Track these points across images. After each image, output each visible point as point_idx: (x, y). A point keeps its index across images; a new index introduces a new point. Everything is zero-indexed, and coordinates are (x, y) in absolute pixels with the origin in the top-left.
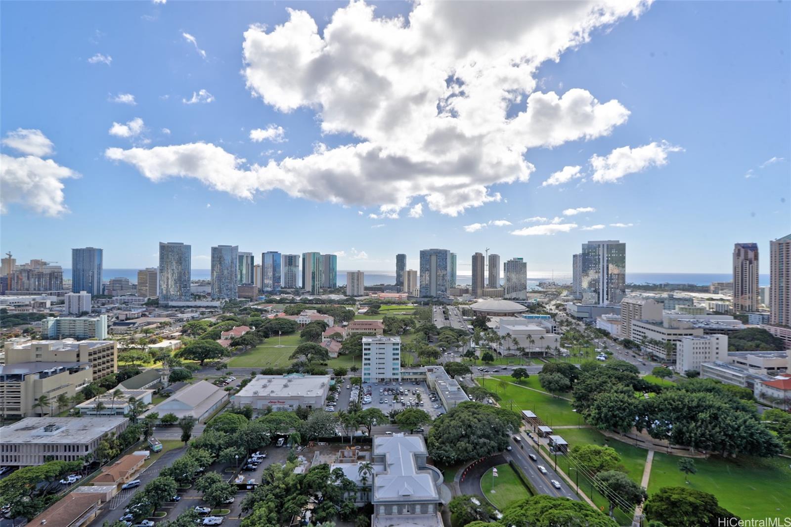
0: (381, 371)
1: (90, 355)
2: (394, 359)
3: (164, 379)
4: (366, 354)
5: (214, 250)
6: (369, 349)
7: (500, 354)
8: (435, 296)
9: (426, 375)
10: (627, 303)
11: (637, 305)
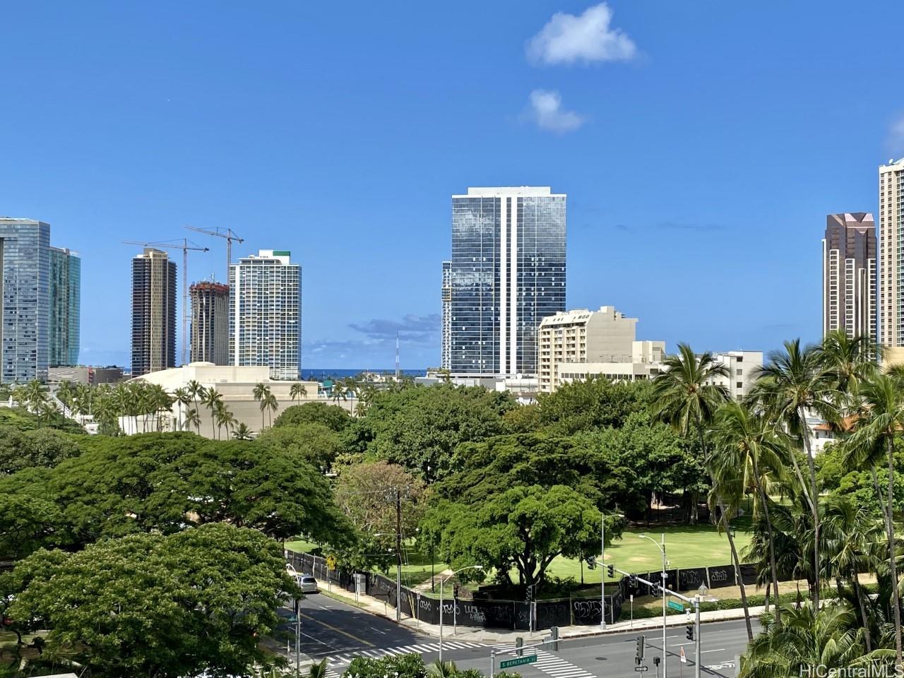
10: (552, 326)
11: (573, 324)
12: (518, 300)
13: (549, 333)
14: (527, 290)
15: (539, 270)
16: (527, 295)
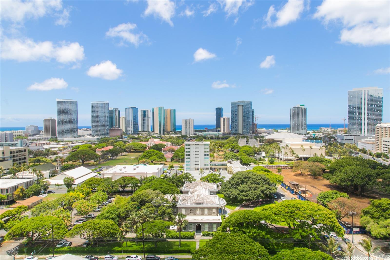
0: (197, 163)
1: (11, 153)
2: (205, 155)
3: (58, 168)
4: (186, 152)
5: (93, 105)
6: (189, 148)
7: (281, 159)
8: (241, 133)
9: (226, 165)
10: (380, 127)
11: (387, 127)
12: (367, 116)
13: (379, 129)
14: (370, 113)
15: (374, 108)
16: (370, 114)
